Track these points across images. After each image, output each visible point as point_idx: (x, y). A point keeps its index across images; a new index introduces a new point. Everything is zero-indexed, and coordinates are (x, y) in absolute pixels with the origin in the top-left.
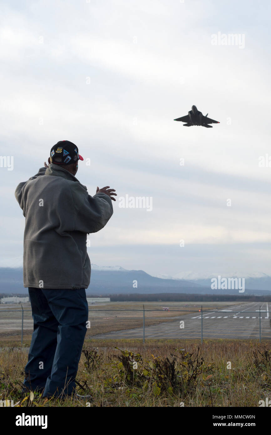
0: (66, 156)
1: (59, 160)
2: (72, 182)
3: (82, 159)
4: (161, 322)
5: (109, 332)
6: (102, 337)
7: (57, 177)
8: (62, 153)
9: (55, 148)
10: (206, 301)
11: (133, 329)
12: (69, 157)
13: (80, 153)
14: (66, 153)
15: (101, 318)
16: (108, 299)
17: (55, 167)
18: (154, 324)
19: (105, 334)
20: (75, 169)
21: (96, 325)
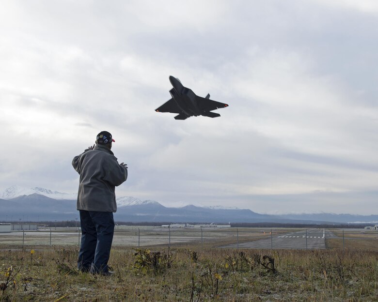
0: (105, 139)
1: (101, 142)
2: (109, 154)
3: (114, 141)
4: (259, 239)
5: (229, 245)
6: (224, 247)
7: (101, 151)
8: (103, 138)
9: (99, 135)
10: (287, 227)
11: (243, 243)
12: (107, 140)
13: (113, 138)
14: (105, 137)
15: (225, 237)
16: (229, 226)
17: (100, 145)
18: (255, 240)
19: (226, 245)
20: (110, 147)
21: (222, 240)
